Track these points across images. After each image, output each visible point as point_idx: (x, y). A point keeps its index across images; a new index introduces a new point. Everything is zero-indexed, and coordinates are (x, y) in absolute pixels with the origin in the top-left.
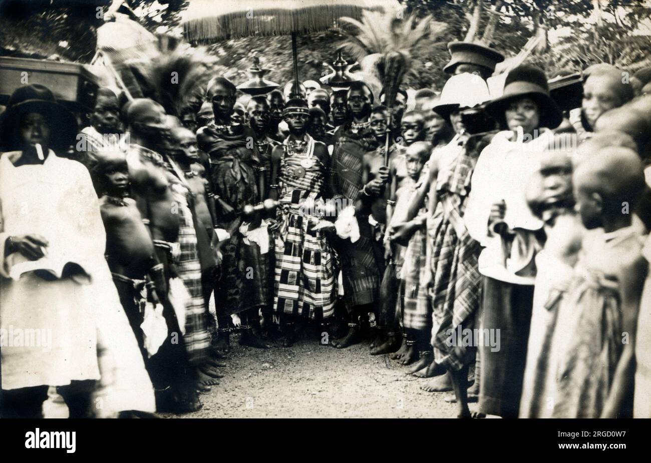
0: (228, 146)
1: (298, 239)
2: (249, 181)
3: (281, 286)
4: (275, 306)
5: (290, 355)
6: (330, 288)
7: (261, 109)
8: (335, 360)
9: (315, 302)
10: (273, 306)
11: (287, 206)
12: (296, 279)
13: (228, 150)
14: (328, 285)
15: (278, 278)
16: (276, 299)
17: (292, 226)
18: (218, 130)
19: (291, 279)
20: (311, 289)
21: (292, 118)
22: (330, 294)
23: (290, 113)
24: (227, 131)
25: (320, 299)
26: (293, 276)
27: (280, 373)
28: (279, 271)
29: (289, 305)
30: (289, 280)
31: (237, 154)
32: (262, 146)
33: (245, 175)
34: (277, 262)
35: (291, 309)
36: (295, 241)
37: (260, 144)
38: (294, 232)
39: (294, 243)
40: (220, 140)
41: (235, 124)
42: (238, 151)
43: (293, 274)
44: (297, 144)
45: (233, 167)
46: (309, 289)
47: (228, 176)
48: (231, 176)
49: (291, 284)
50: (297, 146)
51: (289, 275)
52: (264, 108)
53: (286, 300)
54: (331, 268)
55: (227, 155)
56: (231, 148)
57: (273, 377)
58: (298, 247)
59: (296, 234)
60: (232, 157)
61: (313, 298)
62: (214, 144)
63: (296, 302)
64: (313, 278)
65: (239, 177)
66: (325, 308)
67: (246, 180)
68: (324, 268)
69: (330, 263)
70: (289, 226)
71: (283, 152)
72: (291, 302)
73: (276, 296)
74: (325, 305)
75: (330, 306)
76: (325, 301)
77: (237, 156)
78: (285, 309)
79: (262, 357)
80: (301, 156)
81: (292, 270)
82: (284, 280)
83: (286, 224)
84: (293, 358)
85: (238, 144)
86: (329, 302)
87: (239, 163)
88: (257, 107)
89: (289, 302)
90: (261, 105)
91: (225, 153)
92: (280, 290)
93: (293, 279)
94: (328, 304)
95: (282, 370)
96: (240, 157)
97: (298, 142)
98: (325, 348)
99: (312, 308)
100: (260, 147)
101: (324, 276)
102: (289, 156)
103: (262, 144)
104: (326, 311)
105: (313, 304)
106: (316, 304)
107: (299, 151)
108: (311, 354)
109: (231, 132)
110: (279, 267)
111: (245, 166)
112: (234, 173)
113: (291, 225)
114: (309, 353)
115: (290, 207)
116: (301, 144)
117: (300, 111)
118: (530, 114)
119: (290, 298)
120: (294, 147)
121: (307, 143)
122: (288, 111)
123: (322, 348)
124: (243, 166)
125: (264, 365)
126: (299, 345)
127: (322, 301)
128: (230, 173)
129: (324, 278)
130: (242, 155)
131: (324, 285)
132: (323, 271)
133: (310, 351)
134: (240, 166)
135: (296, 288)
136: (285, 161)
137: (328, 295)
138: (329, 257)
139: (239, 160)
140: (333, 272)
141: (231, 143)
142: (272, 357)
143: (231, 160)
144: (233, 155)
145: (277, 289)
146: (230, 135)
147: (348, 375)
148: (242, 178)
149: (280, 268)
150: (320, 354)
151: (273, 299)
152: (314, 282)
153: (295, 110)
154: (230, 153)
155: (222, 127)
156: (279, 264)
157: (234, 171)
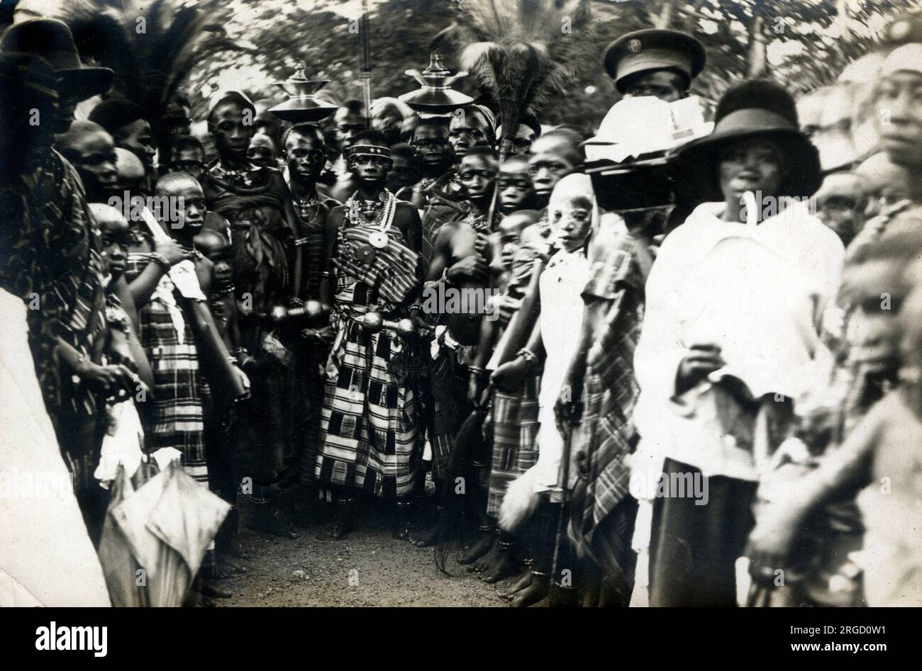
0: (241, 204)
1: (362, 363)
2: (276, 263)
3: (331, 438)
4: (318, 471)
5: (341, 554)
6: (408, 448)
7: (307, 147)
8: (415, 568)
9: (384, 469)
10: (314, 470)
11: (346, 307)
12: (354, 429)
13: (241, 211)
14: (407, 442)
15: (325, 425)
16: (320, 459)
17: (354, 341)
18: (226, 177)
19: (345, 427)
20: (379, 447)
21: (361, 163)
22: (408, 457)
23: (358, 154)
24: (242, 180)
25: (392, 464)
26: (349, 424)
27: (321, 590)
28: (328, 413)
29: (341, 471)
30: (342, 429)
31: (256, 217)
32: (306, 208)
33: (269, 254)
34: (326, 398)
35: (343, 477)
36: (356, 367)
37: (303, 206)
38: (357, 351)
39: (354, 369)
40: (227, 194)
41: (256, 168)
42: (258, 213)
43: (349, 420)
44: (367, 205)
45: (249, 240)
46: (375, 447)
47: (241, 253)
48: (245, 254)
49: (345, 435)
50: (366, 210)
51: (343, 421)
52: (312, 144)
53: (337, 462)
54: (413, 415)
55: (241, 220)
56: (247, 207)
57: (307, 596)
58: (361, 377)
59: (359, 355)
60: (248, 223)
61: (381, 463)
62: (218, 202)
63: (352, 466)
64: (382, 429)
65: (260, 256)
66: (399, 480)
67: (271, 262)
68: (401, 413)
69: (411, 406)
70: (348, 340)
71: (344, 219)
72: (343, 466)
73: (321, 454)
74: (400, 475)
75: (408, 478)
76: (400, 468)
77: (256, 221)
78: (333, 477)
79: (295, 556)
80: (372, 225)
81: (349, 413)
82: (334, 429)
83: (343, 338)
84: (346, 561)
85: (257, 202)
86: (408, 470)
87: (261, 233)
88: (301, 141)
89: (340, 465)
90: (308, 140)
91: (238, 216)
92: (328, 446)
93: (350, 429)
94: (406, 474)
95: (324, 583)
96: (261, 223)
97: (369, 202)
98: (401, 545)
99: (379, 478)
100: (303, 211)
101: (400, 426)
102: (354, 226)
103: (308, 205)
104: (401, 485)
105: (381, 472)
106: (384, 473)
107: (371, 218)
108: (377, 554)
109: (248, 182)
110: (329, 407)
111: (268, 238)
112: (251, 250)
113: (352, 338)
114: (374, 552)
115: (352, 309)
116: (372, 206)
117: (376, 152)
118: (767, 170)
119: (344, 460)
120: (362, 210)
121: (382, 206)
122: (355, 150)
123: (396, 544)
124: (265, 237)
125: (295, 573)
126: (358, 537)
127: (395, 468)
128: (244, 249)
129: (401, 431)
130: (265, 219)
131: (400, 442)
132: (399, 419)
133: (375, 550)
134: (262, 239)
135: (354, 443)
136: (344, 234)
137: (405, 459)
138: (410, 396)
139: (260, 228)
140: (414, 421)
141: (245, 199)
142: (311, 558)
143: (247, 228)
144: (251, 220)
145: (323, 443)
146: (246, 186)
147: (433, 598)
148: (265, 258)
149: (330, 409)
150: (390, 555)
151: (316, 459)
152: (384, 434)
153: (366, 150)
154: (244, 216)
155: (233, 173)
156: (329, 402)
157: (251, 246)
